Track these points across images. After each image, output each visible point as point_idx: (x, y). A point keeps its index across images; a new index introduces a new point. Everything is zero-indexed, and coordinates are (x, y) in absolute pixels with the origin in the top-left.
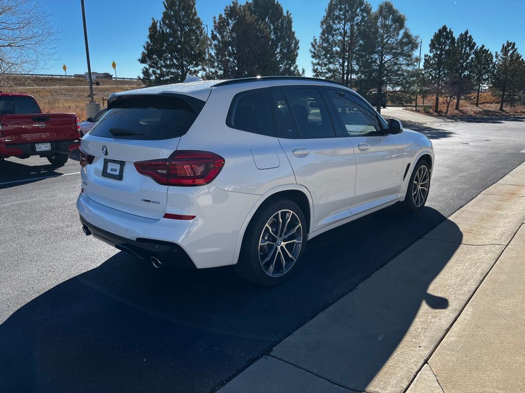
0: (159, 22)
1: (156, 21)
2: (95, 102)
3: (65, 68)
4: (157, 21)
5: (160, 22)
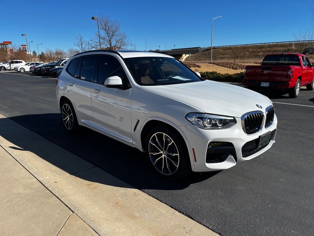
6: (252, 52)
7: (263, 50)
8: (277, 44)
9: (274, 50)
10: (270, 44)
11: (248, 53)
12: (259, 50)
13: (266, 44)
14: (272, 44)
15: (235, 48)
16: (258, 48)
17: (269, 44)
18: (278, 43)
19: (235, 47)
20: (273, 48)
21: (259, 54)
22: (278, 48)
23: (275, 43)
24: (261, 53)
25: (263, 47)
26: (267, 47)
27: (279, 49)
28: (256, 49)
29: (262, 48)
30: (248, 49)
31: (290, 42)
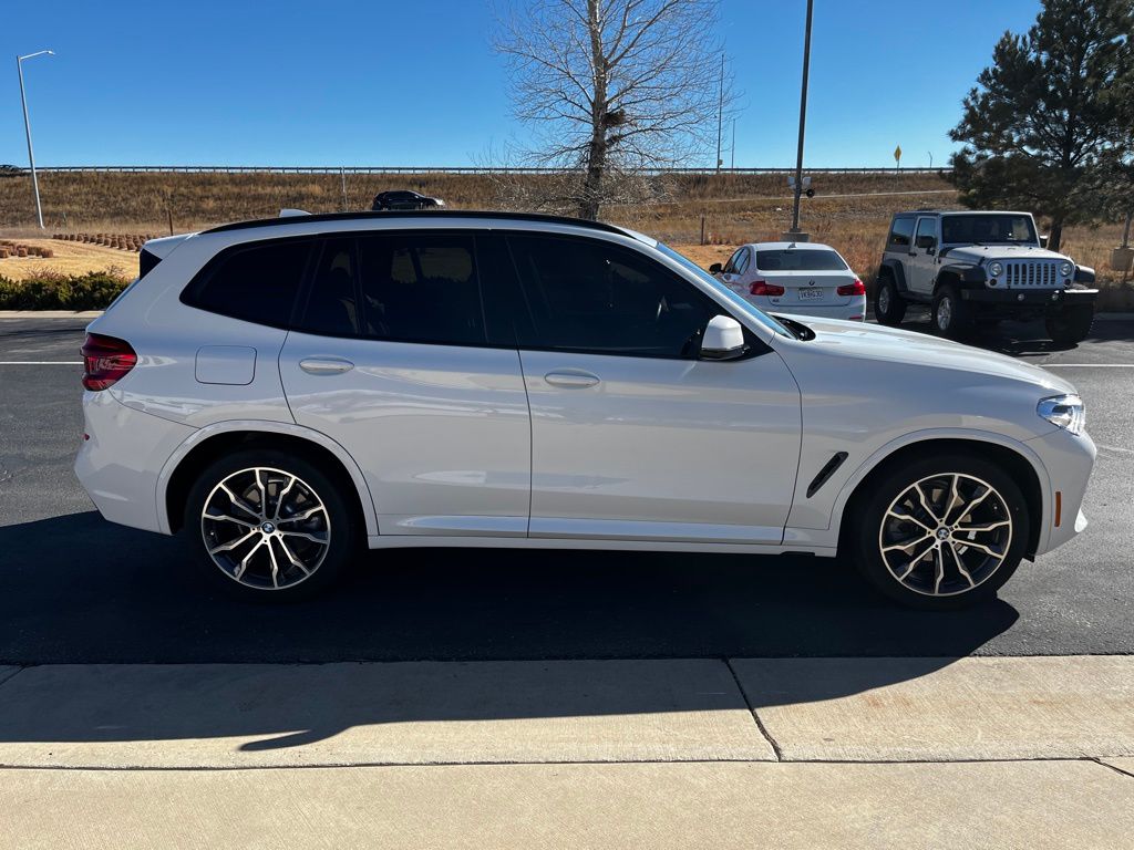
0: (1020, 40)
1: (1013, 38)
2: (800, 230)
3: (898, 154)
4: (1017, 39)
5: (1024, 39)
6: (172, 196)
7: (215, 190)
8: (258, 174)
9: (253, 193)
10: (234, 171)
11: (161, 199)
12: (198, 191)
13: (219, 171)
14: (239, 171)
15: (101, 178)
16: (193, 184)
17: (230, 171)
18: (258, 171)
19: (98, 173)
20: (247, 188)
21: (204, 206)
22: (263, 188)
23: (249, 171)
24: (211, 204)
25: (209, 180)
26: (224, 182)
27: (268, 190)
28: (187, 187)
29: (210, 184)
30: (154, 183)
31: (297, 169)
